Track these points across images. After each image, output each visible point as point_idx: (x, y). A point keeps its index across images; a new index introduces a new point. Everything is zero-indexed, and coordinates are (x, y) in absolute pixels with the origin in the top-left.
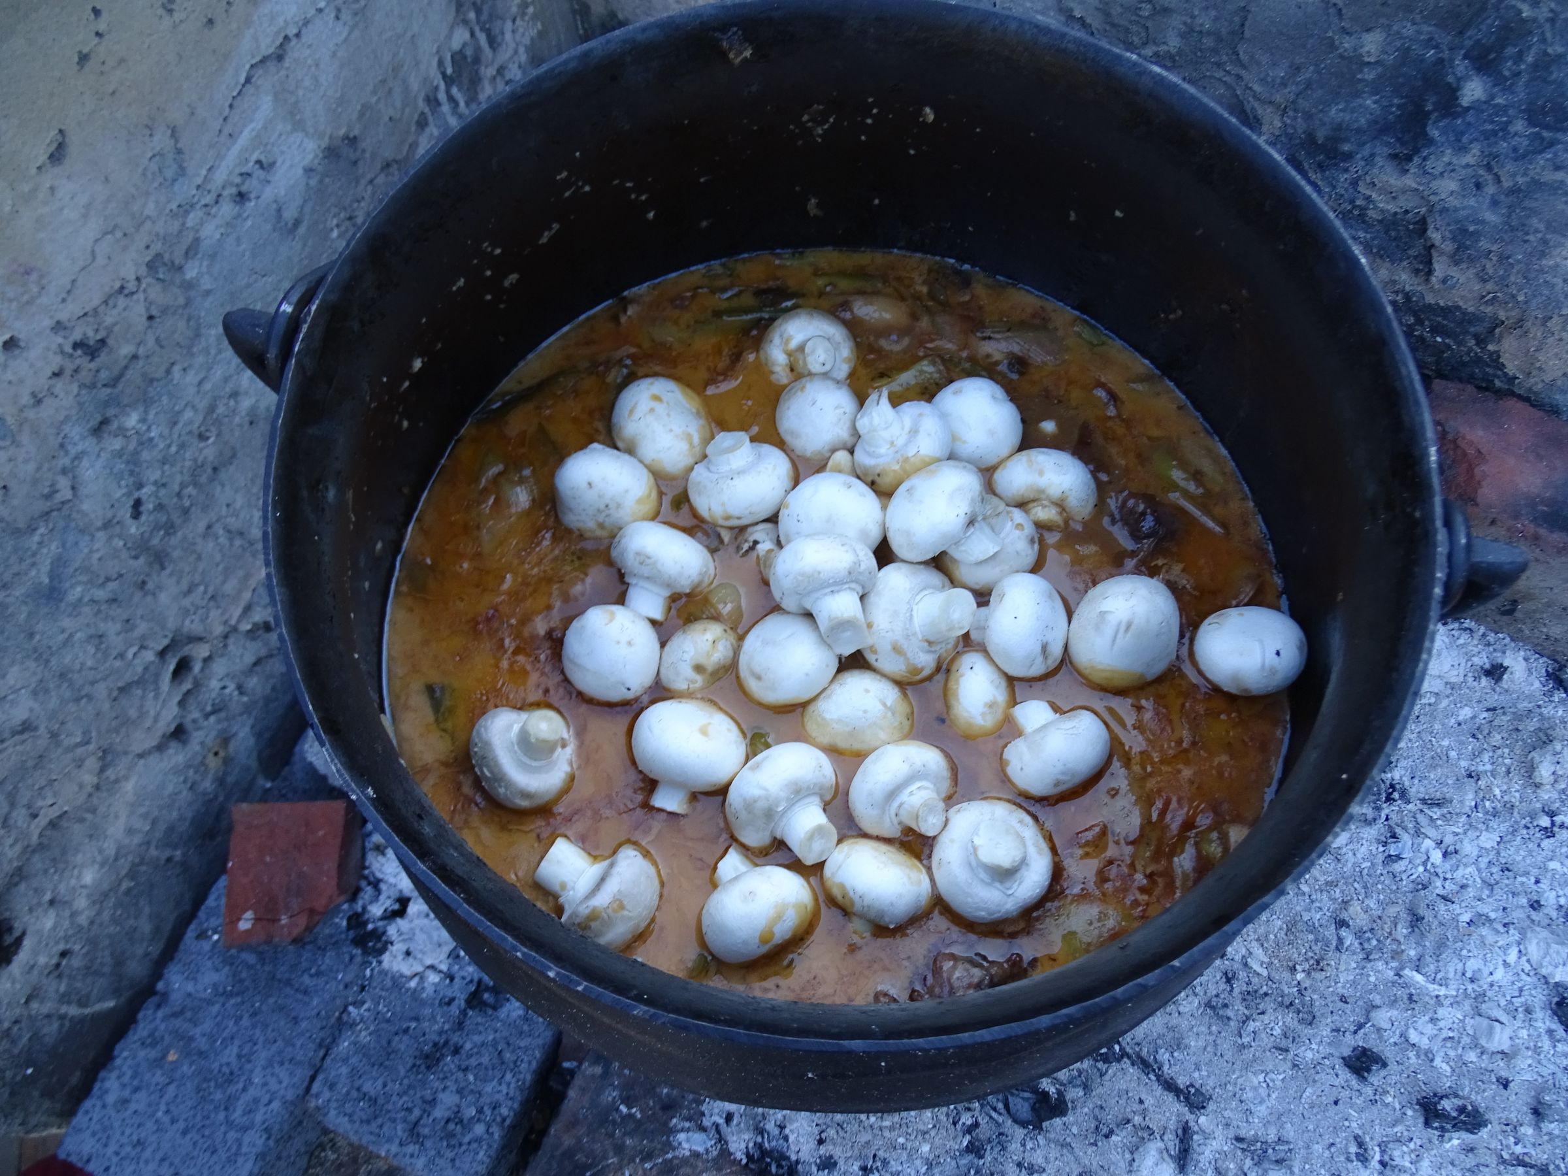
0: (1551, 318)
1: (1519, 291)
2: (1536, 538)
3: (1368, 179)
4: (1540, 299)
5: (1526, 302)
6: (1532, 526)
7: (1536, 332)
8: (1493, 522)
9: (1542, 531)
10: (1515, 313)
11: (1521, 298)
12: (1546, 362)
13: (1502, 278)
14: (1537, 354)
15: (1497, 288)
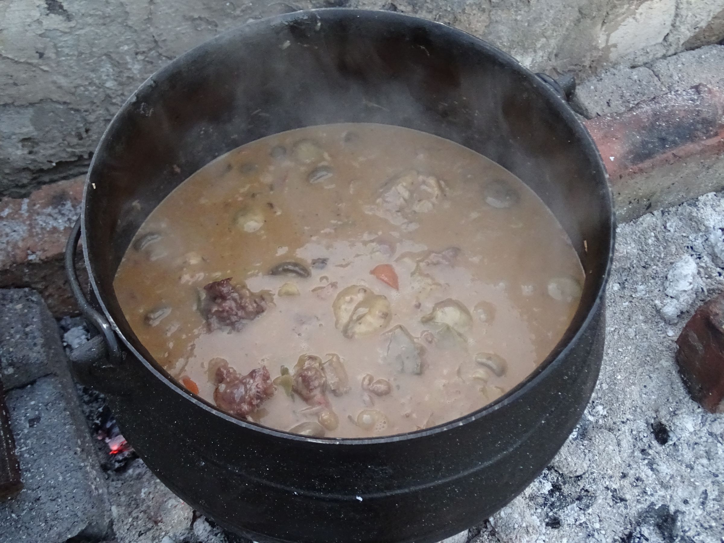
0: (465, 9)
1: (446, 7)
2: (641, 170)
3: (360, 3)
4: (455, 5)
5: (452, 9)
6: (635, 167)
7: (463, 18)
8: (621, 177)
9: (640, 165)
10: (451, 16)
11: (449, 9)
12: (476, 27)
13: (437, 6)
14: (471, 26)
15: (437, 12)
